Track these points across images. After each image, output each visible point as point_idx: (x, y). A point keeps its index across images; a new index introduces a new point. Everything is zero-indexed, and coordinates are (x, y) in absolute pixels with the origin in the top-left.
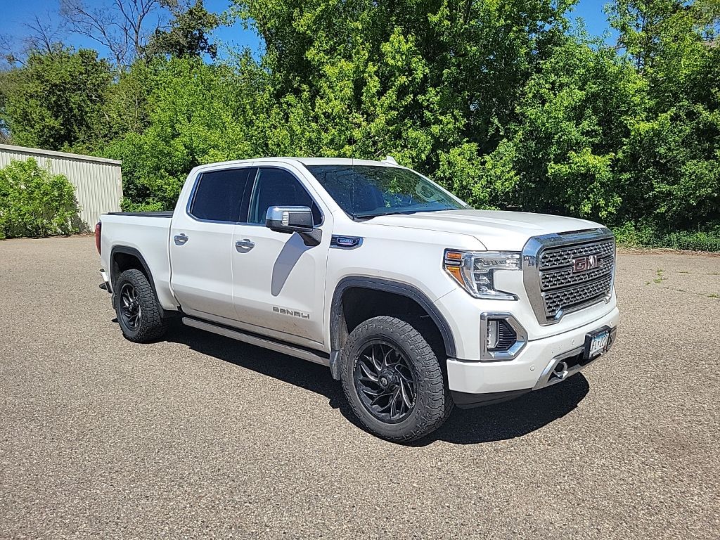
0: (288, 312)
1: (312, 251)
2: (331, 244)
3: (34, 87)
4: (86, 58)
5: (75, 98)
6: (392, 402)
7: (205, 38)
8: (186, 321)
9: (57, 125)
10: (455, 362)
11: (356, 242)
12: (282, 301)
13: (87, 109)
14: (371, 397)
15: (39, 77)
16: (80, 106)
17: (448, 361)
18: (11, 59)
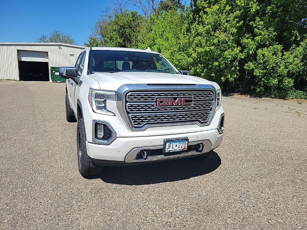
2: (79, 84)
3: (115, 27)
4: (134, 15)
5: (128, 31)
7: (180, 2)
9: (121, 42)
10: (87, 142)
13: (132, 35)
15: (117, 23)
16: (129, 34)
18: (110, 17)
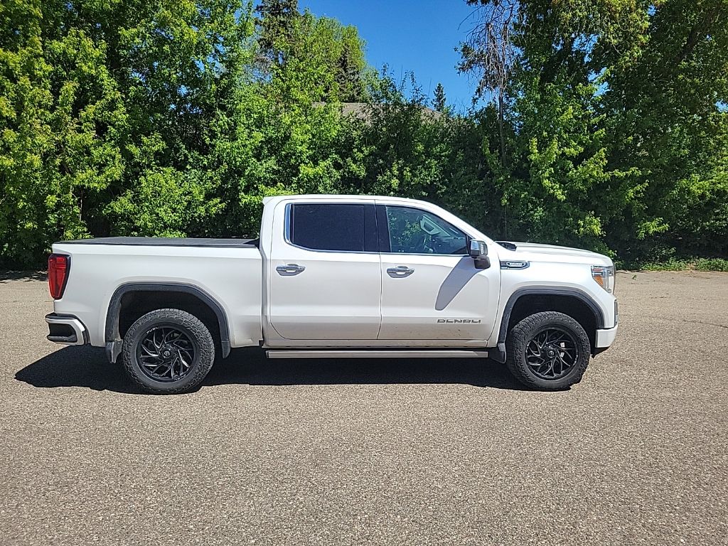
0: (455, 321)
1: (484, 273)
2: (501, 266)
6: (551, 367)
8: (272, 354)
10: (602, 330)
11: (525, 265)
12: (449, 313)
14: (535, 368)
17: (598, 331)
